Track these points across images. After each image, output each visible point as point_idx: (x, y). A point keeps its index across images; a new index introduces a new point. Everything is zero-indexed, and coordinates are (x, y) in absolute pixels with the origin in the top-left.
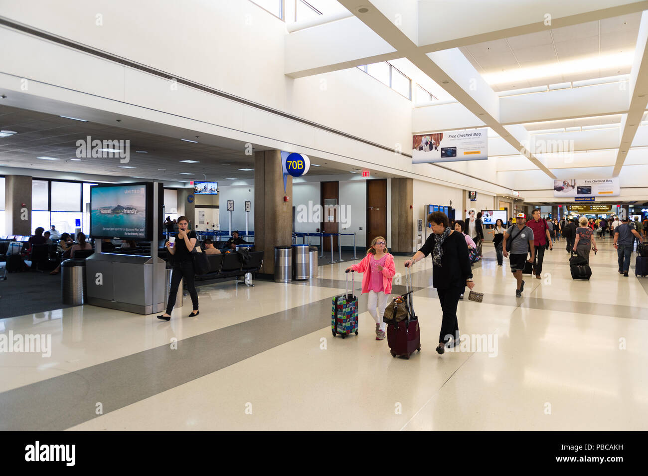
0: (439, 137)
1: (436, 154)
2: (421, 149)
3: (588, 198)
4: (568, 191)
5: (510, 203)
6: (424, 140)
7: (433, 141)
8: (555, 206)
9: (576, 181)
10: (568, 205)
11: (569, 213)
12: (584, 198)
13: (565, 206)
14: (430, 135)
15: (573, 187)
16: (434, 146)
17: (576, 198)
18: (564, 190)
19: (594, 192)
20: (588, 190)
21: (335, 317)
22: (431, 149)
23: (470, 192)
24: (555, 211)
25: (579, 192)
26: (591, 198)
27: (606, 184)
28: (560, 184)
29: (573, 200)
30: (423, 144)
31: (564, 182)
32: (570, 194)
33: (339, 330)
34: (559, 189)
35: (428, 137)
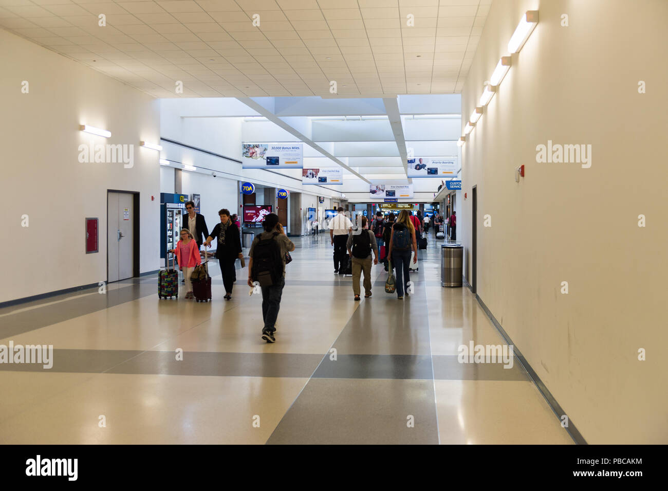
0: (317, 171)
1: (316, 180)
2: (307, 177)
3: (393, 199)
4: (379, 194)
5: (339, 203)
6: (309, 172)
7: (314, 173)
8: (369, 205)
9: (385, 186)
10: (380, 204)
11: (381, 210)
12: (391, 199)
13: (377, 205)
14: (312, 169)
15: (383, 191)
16: (314, 176)
17: (385, 199)
18: (377, 193)
19: (397, 195)
20: (393, 193)
21: (160, 285)
22: (313, 177)
23: (320, 197)
24: (369, 208)
25: (387, 195)
26: (395, 199)
27: (405, 189)
28: (374, 188)
29: (383, 201)
30: (308, 174)
31: (377, 187)
32: (381, 196)
33: (162, 293)
34: (373, 192)
35: (311, 170)
